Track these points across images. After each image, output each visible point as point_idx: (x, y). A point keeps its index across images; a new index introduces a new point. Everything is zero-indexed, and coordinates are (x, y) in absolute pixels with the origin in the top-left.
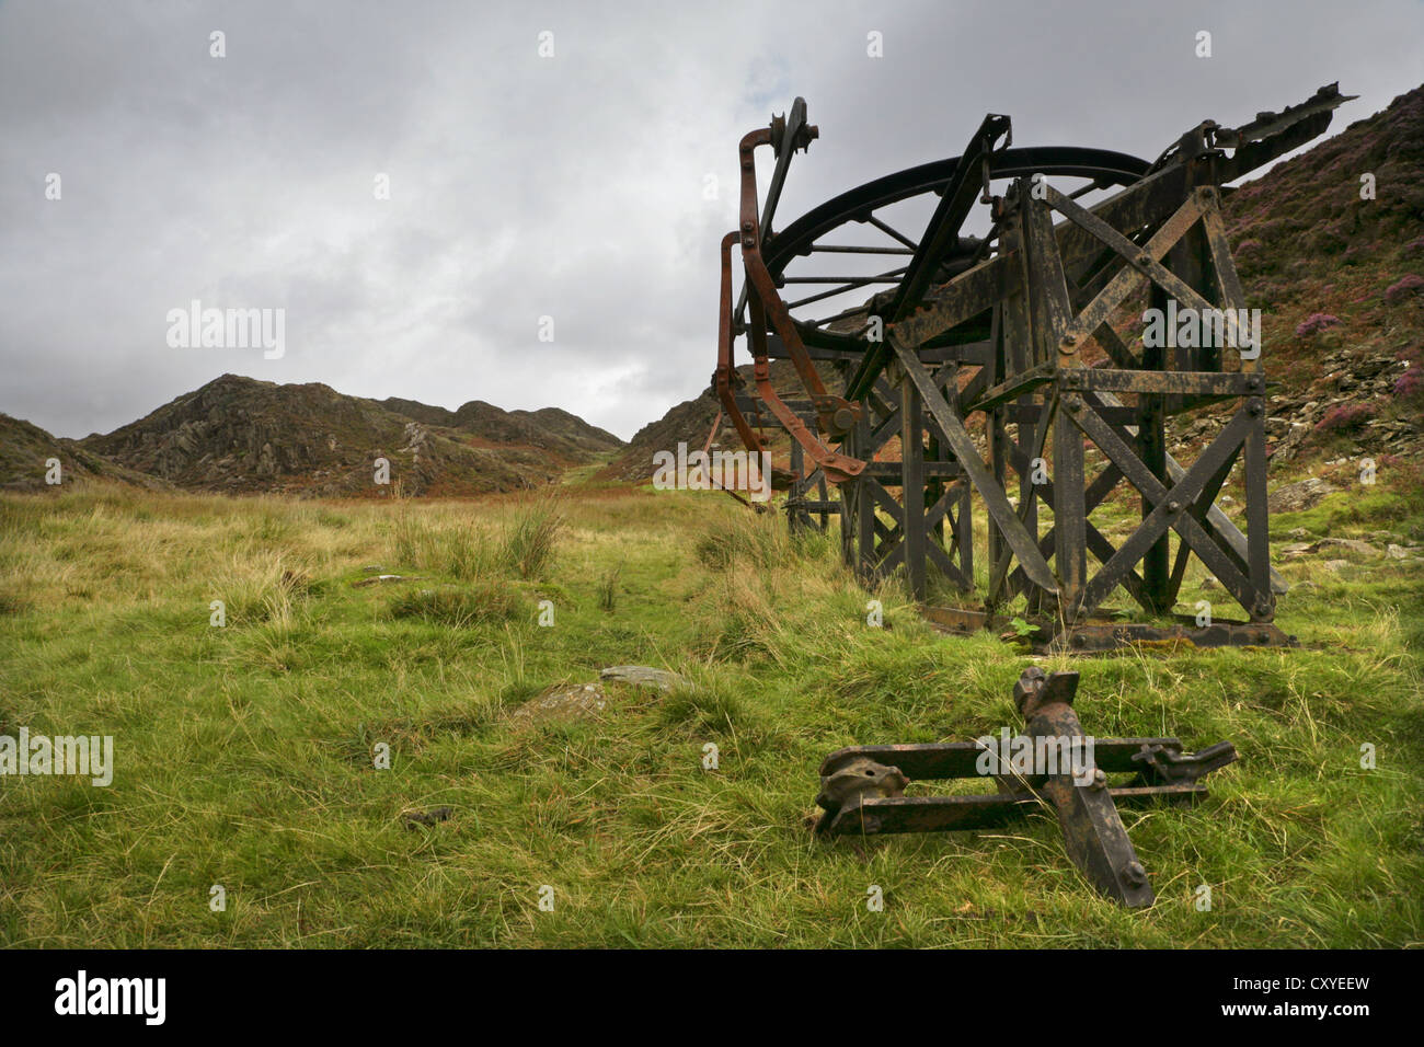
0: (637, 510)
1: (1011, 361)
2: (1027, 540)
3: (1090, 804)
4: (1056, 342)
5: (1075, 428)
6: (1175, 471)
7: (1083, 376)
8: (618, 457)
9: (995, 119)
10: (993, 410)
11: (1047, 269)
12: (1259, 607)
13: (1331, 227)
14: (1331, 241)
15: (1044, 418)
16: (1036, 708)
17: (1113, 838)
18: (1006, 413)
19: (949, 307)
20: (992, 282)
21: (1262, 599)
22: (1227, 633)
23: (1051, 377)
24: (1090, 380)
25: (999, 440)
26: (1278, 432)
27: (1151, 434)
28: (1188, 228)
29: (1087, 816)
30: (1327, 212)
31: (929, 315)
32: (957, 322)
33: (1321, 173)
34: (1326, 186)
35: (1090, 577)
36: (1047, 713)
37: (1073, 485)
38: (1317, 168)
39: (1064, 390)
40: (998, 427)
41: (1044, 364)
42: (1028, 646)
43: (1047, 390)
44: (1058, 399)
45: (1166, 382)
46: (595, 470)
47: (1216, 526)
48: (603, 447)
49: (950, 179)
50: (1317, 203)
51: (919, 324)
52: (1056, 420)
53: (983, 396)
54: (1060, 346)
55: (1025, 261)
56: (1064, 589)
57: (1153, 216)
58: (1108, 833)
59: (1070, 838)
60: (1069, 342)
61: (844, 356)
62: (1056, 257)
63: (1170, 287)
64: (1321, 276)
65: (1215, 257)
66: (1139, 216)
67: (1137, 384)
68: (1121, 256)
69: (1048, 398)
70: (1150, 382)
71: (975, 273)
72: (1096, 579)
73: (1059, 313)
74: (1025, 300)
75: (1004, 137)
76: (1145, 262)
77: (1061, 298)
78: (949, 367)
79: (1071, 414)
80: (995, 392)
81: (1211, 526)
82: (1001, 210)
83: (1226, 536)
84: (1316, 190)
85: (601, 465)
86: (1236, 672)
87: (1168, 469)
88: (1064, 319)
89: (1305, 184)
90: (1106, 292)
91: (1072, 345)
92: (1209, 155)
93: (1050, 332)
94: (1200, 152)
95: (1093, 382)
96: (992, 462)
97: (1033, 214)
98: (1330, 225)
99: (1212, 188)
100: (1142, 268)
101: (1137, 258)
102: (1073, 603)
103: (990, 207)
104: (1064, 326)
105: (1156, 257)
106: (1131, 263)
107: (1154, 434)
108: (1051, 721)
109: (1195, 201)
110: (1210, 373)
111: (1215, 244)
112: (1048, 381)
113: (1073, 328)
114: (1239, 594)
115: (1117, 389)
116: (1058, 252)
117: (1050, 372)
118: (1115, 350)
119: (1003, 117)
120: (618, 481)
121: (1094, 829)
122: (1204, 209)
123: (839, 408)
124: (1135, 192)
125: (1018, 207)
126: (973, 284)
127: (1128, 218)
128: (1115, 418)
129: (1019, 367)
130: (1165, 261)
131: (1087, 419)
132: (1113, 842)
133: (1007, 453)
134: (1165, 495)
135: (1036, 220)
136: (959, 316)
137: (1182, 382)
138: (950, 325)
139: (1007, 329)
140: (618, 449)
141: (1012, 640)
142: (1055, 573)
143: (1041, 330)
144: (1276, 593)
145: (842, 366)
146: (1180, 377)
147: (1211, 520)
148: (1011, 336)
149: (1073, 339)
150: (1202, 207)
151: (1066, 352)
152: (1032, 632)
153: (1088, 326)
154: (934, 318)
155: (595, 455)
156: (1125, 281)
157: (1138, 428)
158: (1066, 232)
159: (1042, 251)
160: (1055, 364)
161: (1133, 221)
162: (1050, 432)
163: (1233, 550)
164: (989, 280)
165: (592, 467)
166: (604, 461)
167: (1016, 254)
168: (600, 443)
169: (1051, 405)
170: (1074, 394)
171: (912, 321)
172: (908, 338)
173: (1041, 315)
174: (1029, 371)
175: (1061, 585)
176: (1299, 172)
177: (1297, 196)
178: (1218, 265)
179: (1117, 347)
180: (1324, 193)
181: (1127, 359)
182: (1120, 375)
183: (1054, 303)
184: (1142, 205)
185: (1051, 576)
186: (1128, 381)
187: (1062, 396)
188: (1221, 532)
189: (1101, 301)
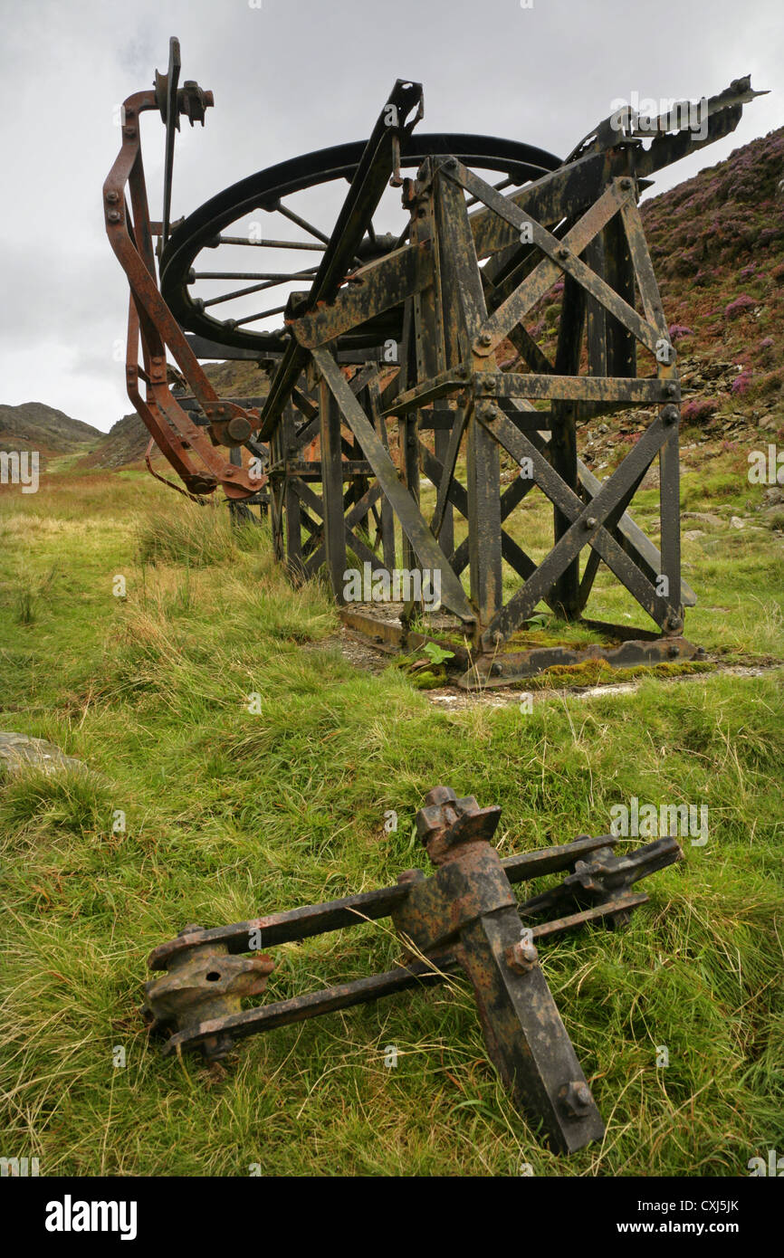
0: (110, 496)
1: (423, 363)
2: (440, 558)
3: (515, 994)
4: (470, 342)
5: (490, 439)
6: (584, 476)
7: (498, 381)
8: (98, 447)
9: (406, 87)
10: (405, 415)
11: (460, 259)
12: (671, 621)
13: (686, 254)
14: (686, 266)
15: (458, 426)
16: (445, 852)
17: (548, 1042)
18: (419, 419)
19: (355, 302)
20: (401, 275)
21: (673, 613)
22: (641, 650)
23: (464, 382)
24: (506, 386)
25: (412, 448)
26: (645, 422)
27: (563, 439)
28: (606, 221)
29: (513, 1010)
30: (684, 242)
31: (333, 310)
32: (364, 320)
33: (678, 209)
34: (683, 220)
35: (505, 602)
36: (459, 860)
37: (488, 502)
38: (676, 204)
39: (479, 398)
40: (410, 433)
41: (456, 367)
42: (443, 677)
43: (460, 396)
44: (472, 406)
45: (585, 388)
46: (77, 458)
47: (627, 534)
48: (83, 438)
49: (359, 164)
50: (677, 233)
51: (321, 321)
52: (471, 429)
53: (395, 401)
54: (475, 347)
55: (437, 252)
56: (479, 615)
57: (570, 208)
58: (541, 1035)
59: (490, 1033)
60: (484, 343)
61: (268, 356)
62: (471, 246)
63: (589, 285)
64: (679, 294)
65: (633, 254)
66: (556, 208)
67: (555, 390)
68: (539, 248)
69: (461, 404)
70: (568, 388)
71: (383, 264)
72: (512, 603)
73: (473, 309)
74: (436, 296)
75: (416, 109)
76: (563, 256)
77: (474, 293)
78: (371, 367)
79: (486, 424)
80: (407, 396)
81: (622, 534)
82: (412, 194)
83: (636, 545)
84: (675, 223)
85: (82, 454)
86: (659, 709)
87: (579, 475)
88: (478, 316)
89: (668, 218)
90: (523, 288)
91: (488, 346)
92: (627, 145)
93: (463, 332)
94: (618, 141)
95: (509, 388)
96: (405, 472)
97: (445, 196)
98: (686, 252)
99: (630, 179)
100: (561, 262)
101: (556, 251)
102: (489, 630)
103: (400, 190)
104: (478, 324)
105: (574, 251)
106: (549, 257)
107: (565, 438)
108: (464, 873)
109: (613, 192)
110: (628, 379)
111: (632, 240)
112: (461, 386)
113: (489, 327)
114: (652, 609)
115: (534, 395)
116: (473, 242)
117: (464, 376)
118: (528, 352)
119: (414, 84)
120: (98, 468)
121: (522, 1032)
122: (622, 202)
123: (235, 415)
124: (552, 180)
125: (429, 189)
126: (380, 276)
127: (545, 209)
128: (528, 423)
129: (432, 370)
130: (582, 256)
131: (504, 428)
132: (548, 1049)
133: (420, 462)
134: (582, 510)
135: (449, 205)
136: (366, 312)
137: (600, 389)
138: (356, 323)
139: (419, 327)
140: (97, 439)
141: (426, 670)
142: (469, 596)
143: (455, 329)
144: (687, 606)
145: (267, 366)
146: (598, 383)
147: (622, 529)
148: (422, 336)
149: (488, 340)
150: (620, 199)
151: (480, 353)
152: (446, 659)
153: (504, 326)
154: (338, 315)
155: (77, 445)
156: (542, 276)
157: (550, 432)
158: (480, 221)
159: (455, 239)
160: (469, 368)
161: (550, 214)
162: (464, 441)
163: (643, 559)
164: (398, 273)
165: (77, 455)
166: (85, 450)
167: (428, 244)
168: (80, 434)
169: (464, 413)
170: (488, 402)
171: (312, 317)
172: (309, 336)
173: (454, 314)
174: (440, 375)
175: (476, 611)
176: (663, 208)
177: (661, 228)
178: (636, 262)
179: (531, 349)
180: (682, 225)
181: (540, 362)
182: (537, 380)
183: (467, 299)
184: (559, 196)
185: (466, 601)
186: (545, 387)
187: (476, 403)
188: (632, 541)
189: (517, 298)
